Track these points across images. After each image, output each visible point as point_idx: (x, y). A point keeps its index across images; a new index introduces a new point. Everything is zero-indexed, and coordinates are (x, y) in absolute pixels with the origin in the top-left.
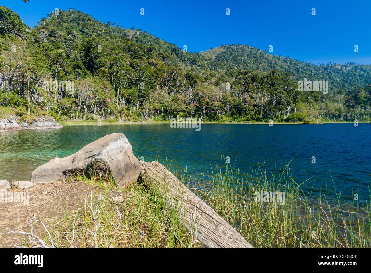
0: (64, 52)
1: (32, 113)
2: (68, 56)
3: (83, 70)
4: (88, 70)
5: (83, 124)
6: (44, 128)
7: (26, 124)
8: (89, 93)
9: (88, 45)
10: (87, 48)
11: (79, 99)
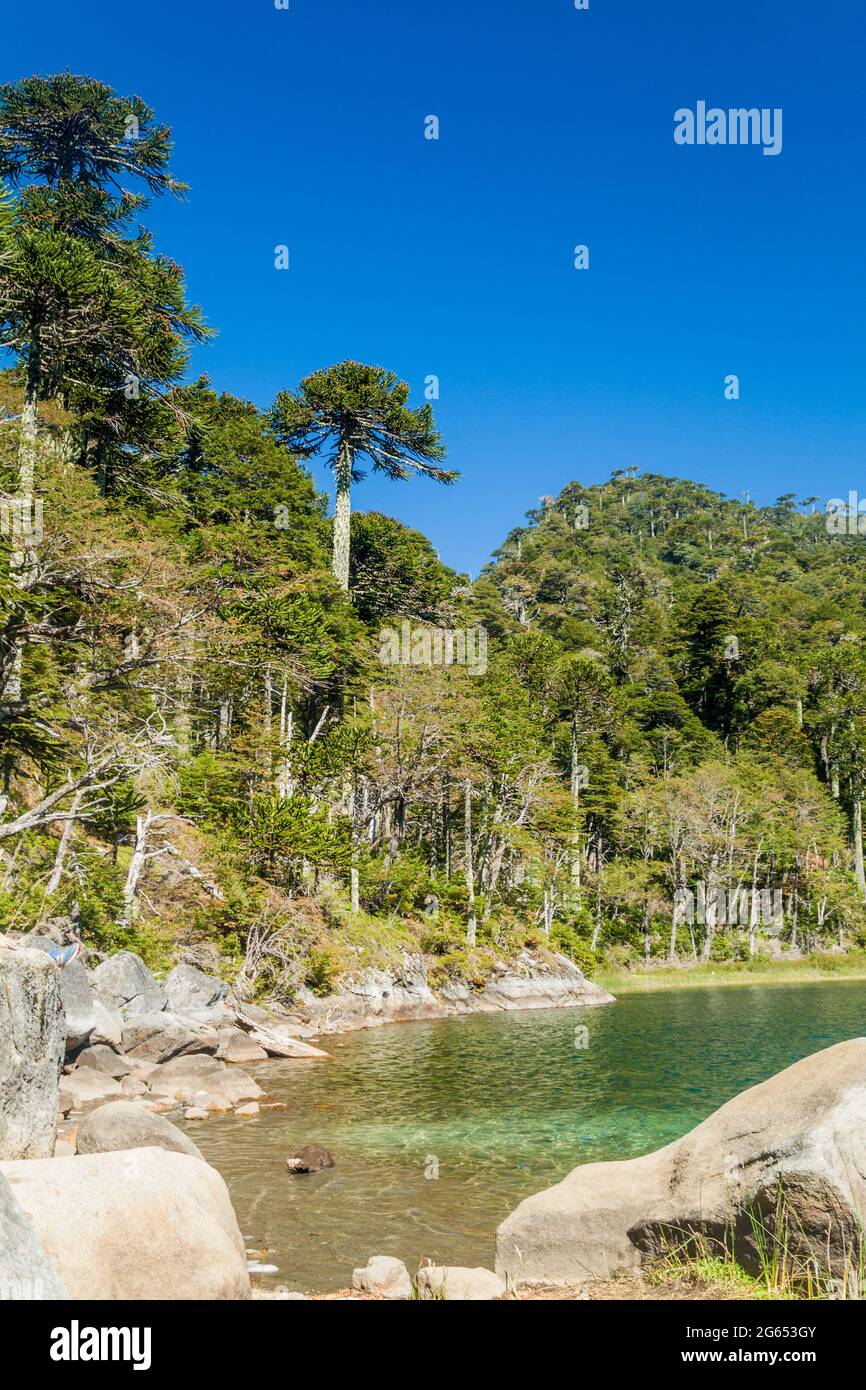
0: (600, 661)
1: (484, 940)
2: (620, 674)
3: (686, 729)
4: (710, 722)
5: (702, 984)
6: (533, 1005)
7: (463, 991)
8: (719, 834)
9: (703, 615)
10: (700, 627)
11: (678, 865)
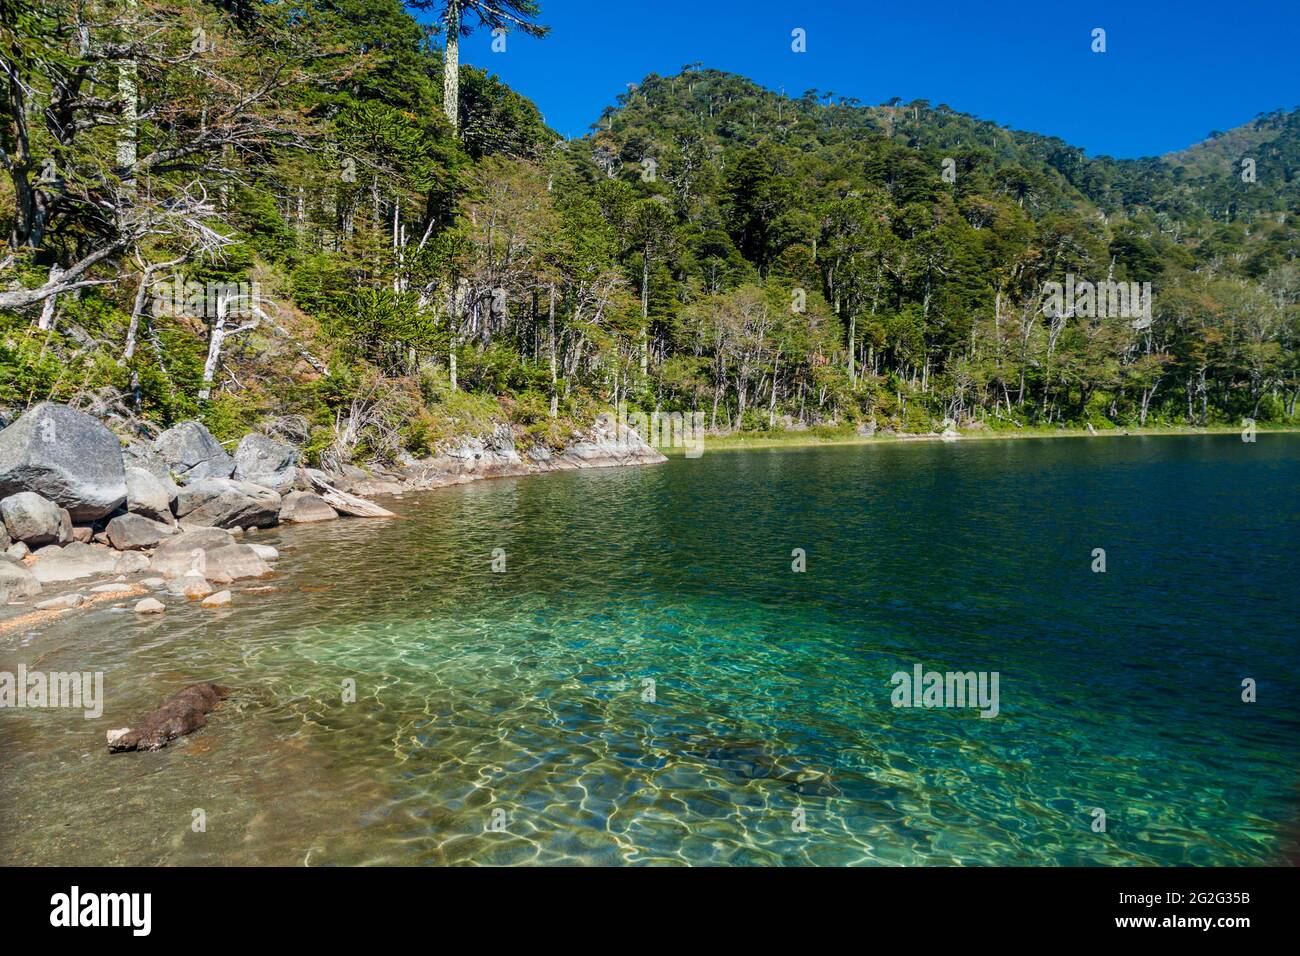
0: (667, 205)
1: (564, 413)
2: (682, 217)
3: (730, 258)
4: (748, 254)
5: (734, 447)
6: (602, 464)
7: (546, 454)
8: (751, 338)
9: (746, 173)
10: (743, 183)
11: (720, 361)
